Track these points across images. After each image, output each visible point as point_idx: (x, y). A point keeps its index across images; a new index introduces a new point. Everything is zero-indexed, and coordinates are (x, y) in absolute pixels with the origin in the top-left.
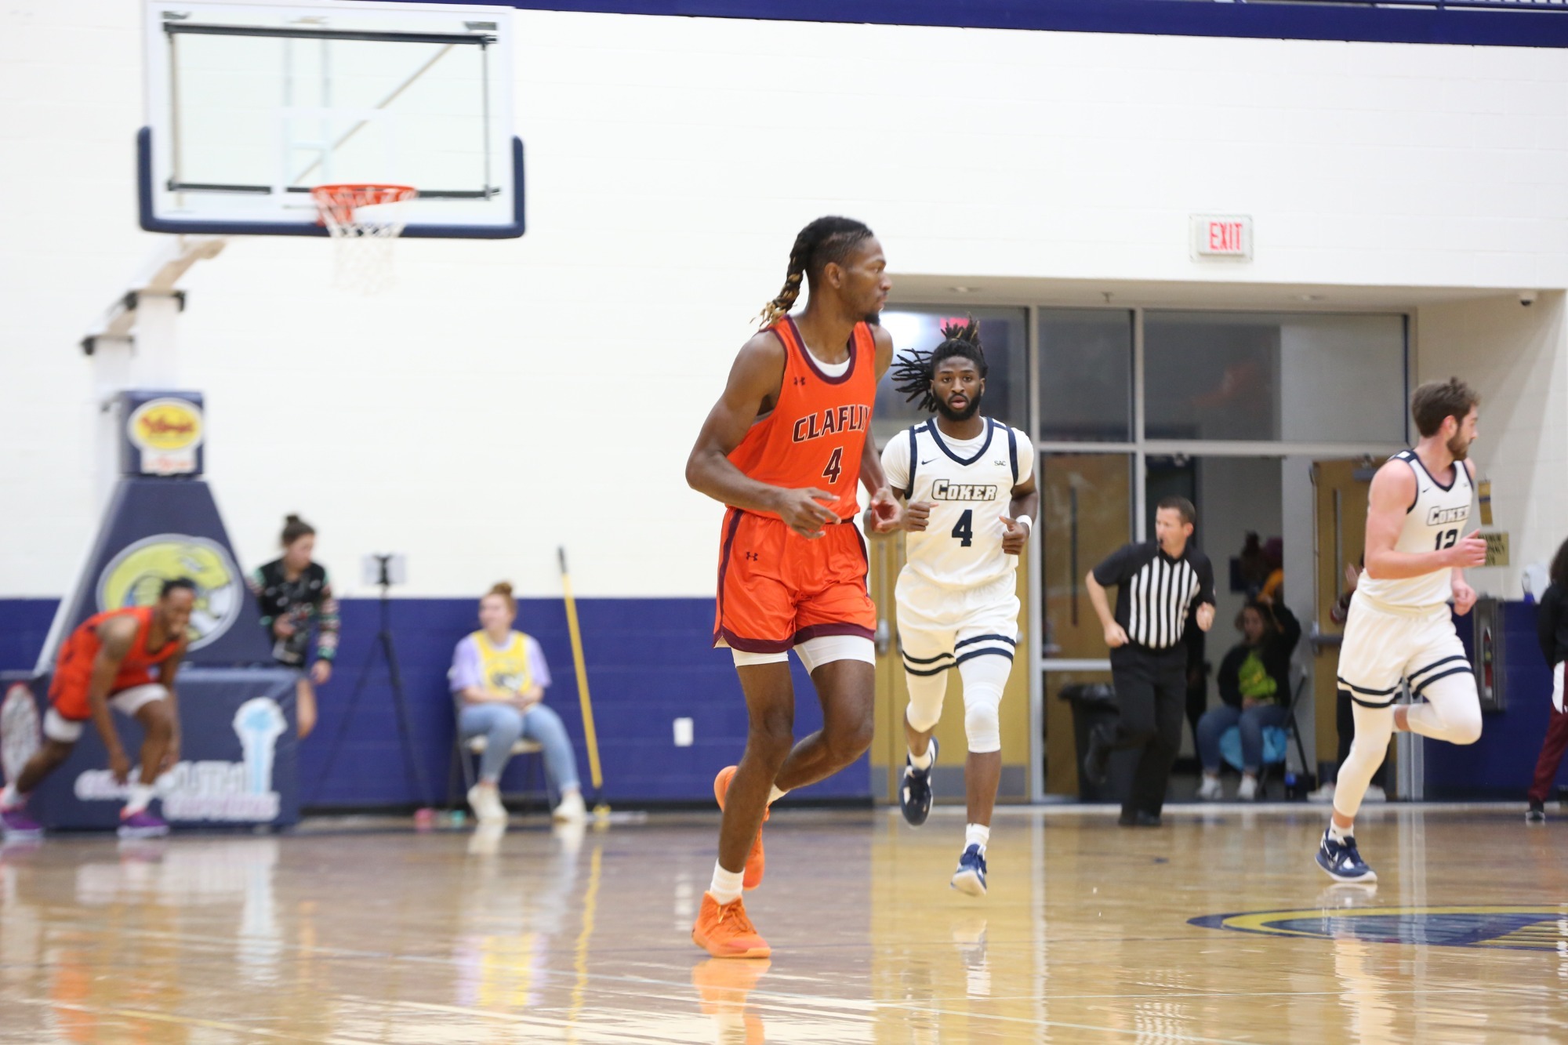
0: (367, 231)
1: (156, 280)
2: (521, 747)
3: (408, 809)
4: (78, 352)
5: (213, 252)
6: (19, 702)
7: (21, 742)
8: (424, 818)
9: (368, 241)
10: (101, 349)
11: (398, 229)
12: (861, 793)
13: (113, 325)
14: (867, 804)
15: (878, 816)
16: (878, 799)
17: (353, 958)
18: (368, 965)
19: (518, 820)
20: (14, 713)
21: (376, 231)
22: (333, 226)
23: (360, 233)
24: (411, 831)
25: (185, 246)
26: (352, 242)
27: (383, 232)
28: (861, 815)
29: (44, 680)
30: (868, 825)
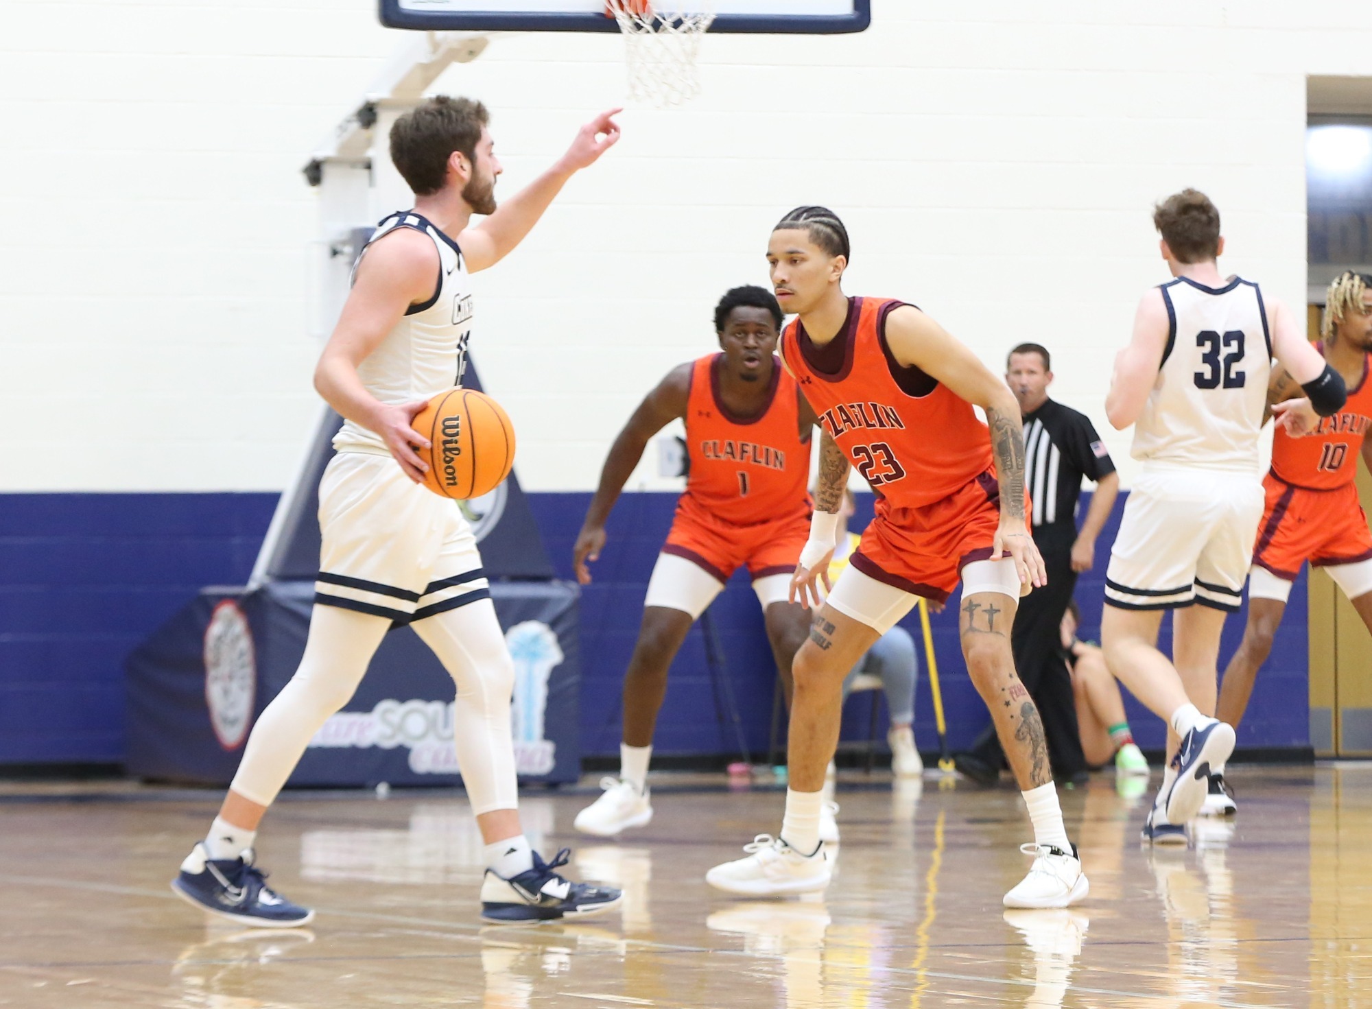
0: (667, 24)
1: (398, 88)
2: (863, 683)
3: (719, 764)
4: (302, 180)
5: (472, 53)
6: (230, 624)
7: (231, 677)
8: (737, 773)
9: (670, 37)
10: (329, 173)
11: (706, 23)
12: (1296, 743)
13: (344, 147)
14: (1306, 757)
15: (1320, 772)
16: (1317, 752)
17: (663, 953)
18: (684, 962)
19: (851, 776)
20: (219, 639)
21: (677, 24)
22: (622, 19)
23: (657, 25)
24: (723, 789)
25: (436, 46)
26: (649, 39)
27: (688, 23)
28: (1298, 771)
29: (260, 594)
30: (1308, 782)
